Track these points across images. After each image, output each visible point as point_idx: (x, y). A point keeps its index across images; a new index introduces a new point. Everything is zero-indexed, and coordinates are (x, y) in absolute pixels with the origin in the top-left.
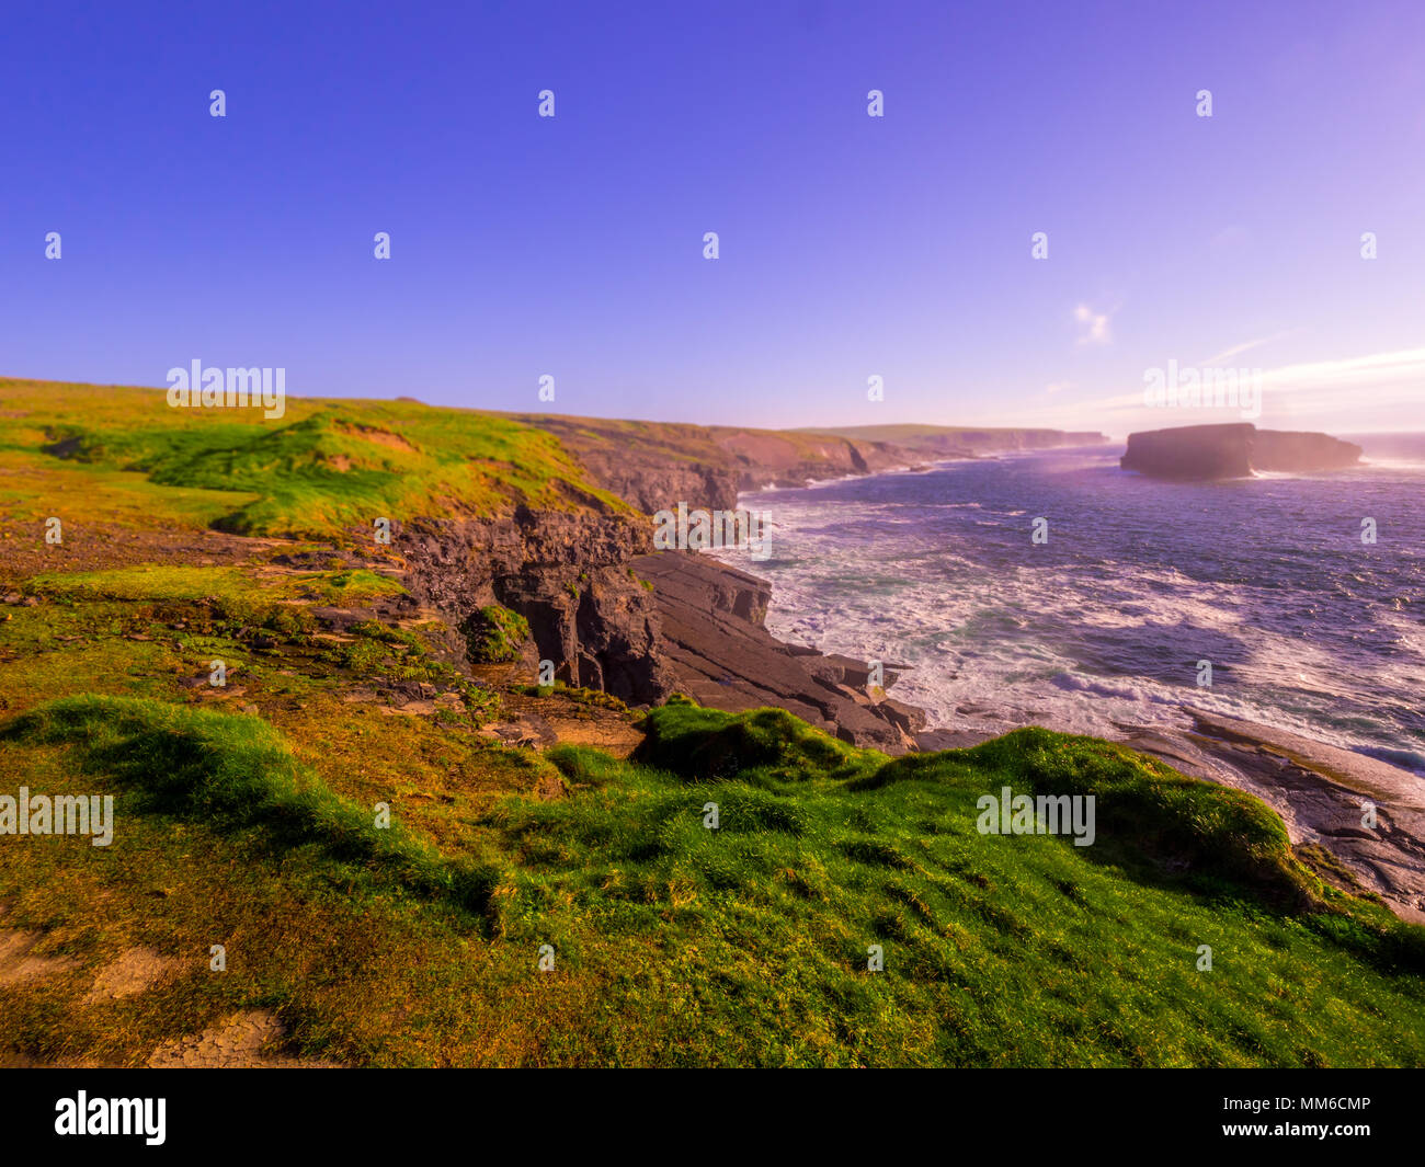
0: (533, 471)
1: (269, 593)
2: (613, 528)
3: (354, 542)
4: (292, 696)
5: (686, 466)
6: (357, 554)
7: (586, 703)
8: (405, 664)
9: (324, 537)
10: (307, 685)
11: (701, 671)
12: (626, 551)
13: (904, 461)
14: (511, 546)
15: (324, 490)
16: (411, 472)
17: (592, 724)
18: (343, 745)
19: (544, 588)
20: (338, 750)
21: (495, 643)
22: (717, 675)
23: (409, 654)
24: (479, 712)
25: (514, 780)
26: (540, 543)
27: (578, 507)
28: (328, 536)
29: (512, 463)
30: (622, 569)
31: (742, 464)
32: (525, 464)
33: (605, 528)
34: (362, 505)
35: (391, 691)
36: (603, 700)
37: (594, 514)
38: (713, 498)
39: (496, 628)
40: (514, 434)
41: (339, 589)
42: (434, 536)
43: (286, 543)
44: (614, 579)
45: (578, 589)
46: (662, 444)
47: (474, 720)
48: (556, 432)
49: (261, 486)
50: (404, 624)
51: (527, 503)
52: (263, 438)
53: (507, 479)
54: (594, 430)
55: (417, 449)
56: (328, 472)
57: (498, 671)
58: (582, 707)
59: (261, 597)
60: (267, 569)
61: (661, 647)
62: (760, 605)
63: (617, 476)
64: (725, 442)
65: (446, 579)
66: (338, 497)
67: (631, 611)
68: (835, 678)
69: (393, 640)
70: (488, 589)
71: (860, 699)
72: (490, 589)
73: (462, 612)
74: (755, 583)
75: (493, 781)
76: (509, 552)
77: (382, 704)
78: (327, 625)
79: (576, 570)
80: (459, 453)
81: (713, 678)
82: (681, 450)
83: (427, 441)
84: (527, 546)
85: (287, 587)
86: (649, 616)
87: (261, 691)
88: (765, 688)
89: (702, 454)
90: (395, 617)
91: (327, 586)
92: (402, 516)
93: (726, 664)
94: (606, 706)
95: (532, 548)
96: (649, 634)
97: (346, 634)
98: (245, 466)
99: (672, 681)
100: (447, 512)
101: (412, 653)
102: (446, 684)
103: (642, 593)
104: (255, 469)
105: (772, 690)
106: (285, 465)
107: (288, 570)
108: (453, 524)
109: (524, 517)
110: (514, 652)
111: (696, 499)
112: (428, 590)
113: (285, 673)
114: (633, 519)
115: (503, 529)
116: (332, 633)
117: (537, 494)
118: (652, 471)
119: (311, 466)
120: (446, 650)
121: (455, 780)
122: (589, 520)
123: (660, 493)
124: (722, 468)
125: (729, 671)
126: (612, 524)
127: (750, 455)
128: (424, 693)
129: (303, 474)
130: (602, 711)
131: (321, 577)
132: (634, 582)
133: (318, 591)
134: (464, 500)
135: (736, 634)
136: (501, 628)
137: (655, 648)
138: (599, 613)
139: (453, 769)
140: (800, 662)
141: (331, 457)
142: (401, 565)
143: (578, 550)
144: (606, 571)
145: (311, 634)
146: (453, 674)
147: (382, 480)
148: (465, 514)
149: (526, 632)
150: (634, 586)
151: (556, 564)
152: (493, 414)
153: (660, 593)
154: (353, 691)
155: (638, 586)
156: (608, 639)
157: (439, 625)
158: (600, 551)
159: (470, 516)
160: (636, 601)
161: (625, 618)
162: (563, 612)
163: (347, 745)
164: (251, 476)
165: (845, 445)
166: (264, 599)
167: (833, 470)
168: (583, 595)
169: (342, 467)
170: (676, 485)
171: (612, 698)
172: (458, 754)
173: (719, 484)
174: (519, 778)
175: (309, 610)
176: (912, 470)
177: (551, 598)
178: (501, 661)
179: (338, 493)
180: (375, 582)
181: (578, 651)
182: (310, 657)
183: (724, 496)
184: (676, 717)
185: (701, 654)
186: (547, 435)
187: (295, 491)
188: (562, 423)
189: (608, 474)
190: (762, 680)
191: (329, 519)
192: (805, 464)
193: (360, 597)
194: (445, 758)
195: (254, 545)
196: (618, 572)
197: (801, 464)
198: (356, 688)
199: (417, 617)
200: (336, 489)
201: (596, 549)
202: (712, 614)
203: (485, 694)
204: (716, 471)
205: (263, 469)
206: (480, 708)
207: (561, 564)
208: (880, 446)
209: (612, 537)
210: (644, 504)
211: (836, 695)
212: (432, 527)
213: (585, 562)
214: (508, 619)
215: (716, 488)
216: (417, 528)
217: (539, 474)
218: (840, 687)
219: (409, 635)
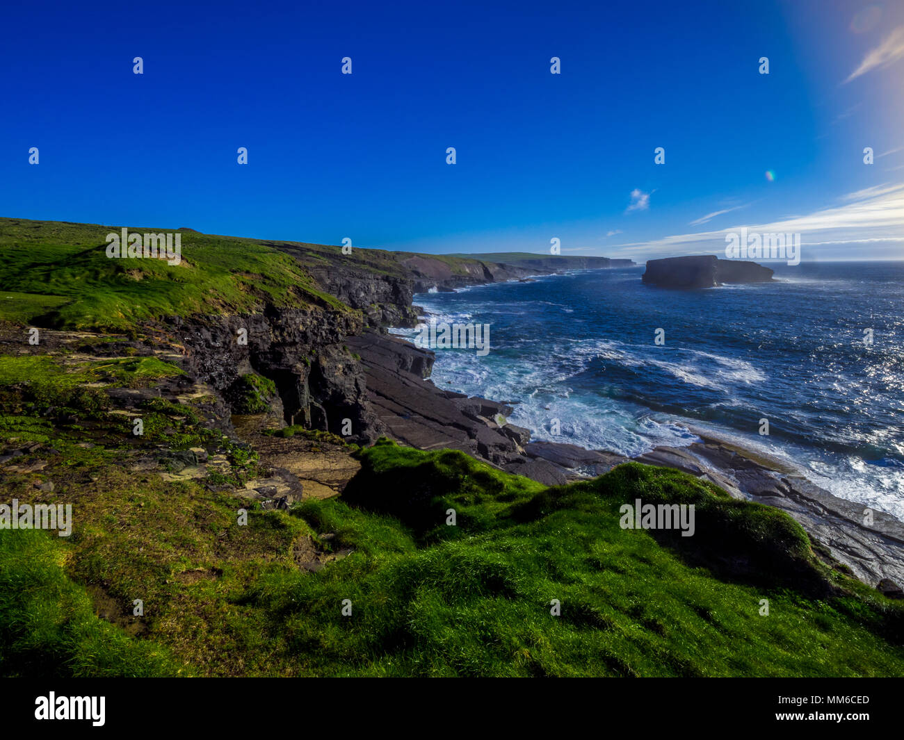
0: (277, 280)
1: (73, 378)
2: (333, 319)
3: (145, 333)
4: (86, 469)
5: (380, 277)
6: (146, 343)
7: (317, 441)
8: (183, 433)
9: (121, 330)
10: (100, 457)
11: (391, 410)
12: (342, 334)
13: (516, 275)
14: (262, 332)
15: (122, 294)
16: (189, 281)
17: (322, 455)
18: (126, 519)
19: (286, 360)
20: (122, 524)
21: (251, 400)
22: (402, 412)
23: (186, 424)
24: (242, 471)
25: (273, 542)
26: (282, 330)
27: (309, 305)
28: (124, 330)
29: (262, 275)
30: (340, 346)
31: (415, 276)
32: (272, 275)
33: (328, 319)
34: (152, 306)
35: (170, 459)
36: (329, 437)
37: (320, 310)
38: (397, 298)
39: (253, 389)
40: (263, 255)
41: (130, 373)
42: (206, 327)
43: (92, 336)
44: (334, 353)
45: (309, 360)
46: (364, 262)
47: (238, 478)
48: (292, 253)
49: (73, 291)
50: (182, 399)
51: (274, 303)
52: (76, 256)
53: (258, 286)
54: (318, 252)
55: (194, 265)
56: (126, 281)
57: (255, 419)
58: (315, 443)
59: (66, 381)
60: (74, 357)
61: (366, 396)
62: (428, 366)
63: (334, 283)
64: (405, 262)
65: (216, 357)
66: (133, 299)
67: (346, 373)
68: (475, 412)
69: (174, 413)
70: (246, 362)
71: (490, 424)
72: (248, 361)
73: (227, 380)
74: (424, 352)
75: (256, 543)
76: (261, 336)
77: (163, 471)
78: (120, 402)
79: (308, 347)
80: (224, 268)
81: (399, 414)
82: (376, 267)
83: (200, 259)
84: (273, 332)
85: (89, 372)
86: (357, 376)
87: (60, 464)
88: (433, 420)
89: (390, 269)
90: (176, 394)
91: (120, 370)
92: (182, 313)
93: (407, 405)
94: (331, 442)
95: (277, 333)
96: (358, 389)
97: (135, 410)
98: (60, 276)
99: (373, 418)
100: (216, 310)
101: (189, 422)
102: (216, 447)
103: (353, 361)
104: (70, 279)
105: (436, 421)
106: (92, 276)
107: (91, 357)
108: (221, 318)
109: (271, 312)
110: (266, 406)
111: (386, 298)
112: (203, 365)
113: (83, 445)
114: (347, 313)
115: (257, 321)
116: (124, 409)
117: (281, 297)
118: (358, 280)
119: (113, 276)
120: (215, 419)
121: (223, 545)
122: (317, 314)
123: (362, 294)
124: (403, 278)
125: (409, 409)
126: (332, 316)
127: (420, 270)
128: (197, 458)
129: (107, 283)
130: (328, 445)
131: (117, 363)
132: (348, 355)
133: (113, 375)
134: (228, 302)
135: (414, 385)
136: (256, 390)
137: (362, 398)
138: (324, 376)
139: (221, 533)
140: (453, 402)
141: (128, 270)
142: (181, 350)
143: (309, 334)
144: (329, 348)
145: (107, 410)
146: (221, 438)
147: (167, 287)
148: (229, 311)
149: (274, 391)
150: (347, 357)
151: (294, 344)
152: (248, 240)
153: (364, 360)
154: (139, 461)
155: (350, 357)
156: (330, 393)
157: (210, 398)
158: (324, 334)
159: (233, 312)
160: (349, 367)
161: (342, 378)
162: (300, 376)
163: (130, 518)
164: (66, 283)
165: (480, 265)
166: (69, 383)
167: (473, 280)
168: (313, 363)
169: (137, 277)
170: (373, 289)
171: (336, 437)
172: (225, 519)
173: (401, 289)
174: (277, 539)
175: (106, 391)
176: (521, 281)
177: (291, 366)
178: (256, 412)
179: (133, 296)
180: (159, 365)
181: (310, 401)
182: (105, 429)
183: (404, 296)
184: (384, 455)
185: (391, 399)
186: (286, 255)
187: (99, 295)
188: (296, 247)
189: (328, 282)
190: (430, 415)
191: (126, 316)
192: (455, 277)
193: (148, 379)
194: (215, 523)
195: (65, 337)
196: (337, 348)
197: (453, 276)
198: (142, 458)
199: (193, 392)
200: (132, 293)
201: (321, 333)
202: (397, 373)
203: (246, 454)
204: (399, 280)
205: (75, 278)
206: (243, 467)
207: (297, 343)
208: (502, 266)
209: (333, 325)
210: (352, 302)
211: (477, 423)
212: (205, 320)
213: (314, 342)
214: (261, 382)
215: (400, 292)
216: (193, 321)
217: (282, 283)
218: (478, 417)
219: (186, 408)
